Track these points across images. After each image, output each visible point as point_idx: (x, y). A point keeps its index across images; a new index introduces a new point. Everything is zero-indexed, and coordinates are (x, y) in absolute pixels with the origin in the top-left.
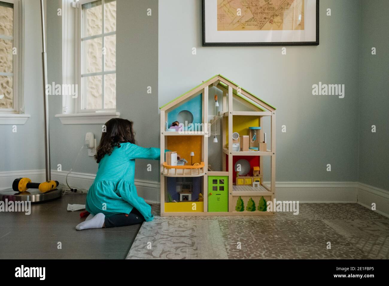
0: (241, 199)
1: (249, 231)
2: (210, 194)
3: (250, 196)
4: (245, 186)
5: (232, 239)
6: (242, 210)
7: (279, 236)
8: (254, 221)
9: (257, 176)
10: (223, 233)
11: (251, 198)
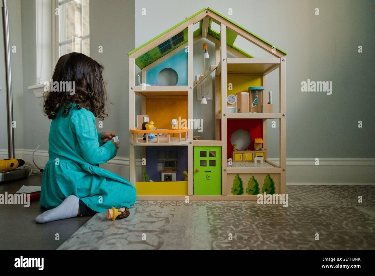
0: (239, 178)
1: (251, 222)
2: (197, 171)
3: (251, 174)
4: (244, 163)
5: (224, 237)
6: (241, 192)
8: (257, 207)
9: (260, 150)
10: (211, 227)
11: (253, 177)
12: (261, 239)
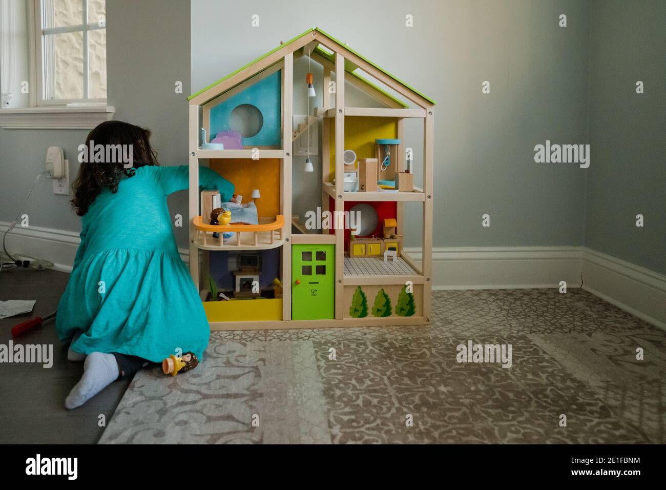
0: (361, 292)
1: (381, 371)
2: (297, 283)
3: (380, 286)
4: (367, 259)
5: (344, 402)
6: (364, 314)
7: (450, 389)
8: (389, 341)
9: (392, 237)
10: (324, 383)
11: (383, 289)
12: (397, 405)
